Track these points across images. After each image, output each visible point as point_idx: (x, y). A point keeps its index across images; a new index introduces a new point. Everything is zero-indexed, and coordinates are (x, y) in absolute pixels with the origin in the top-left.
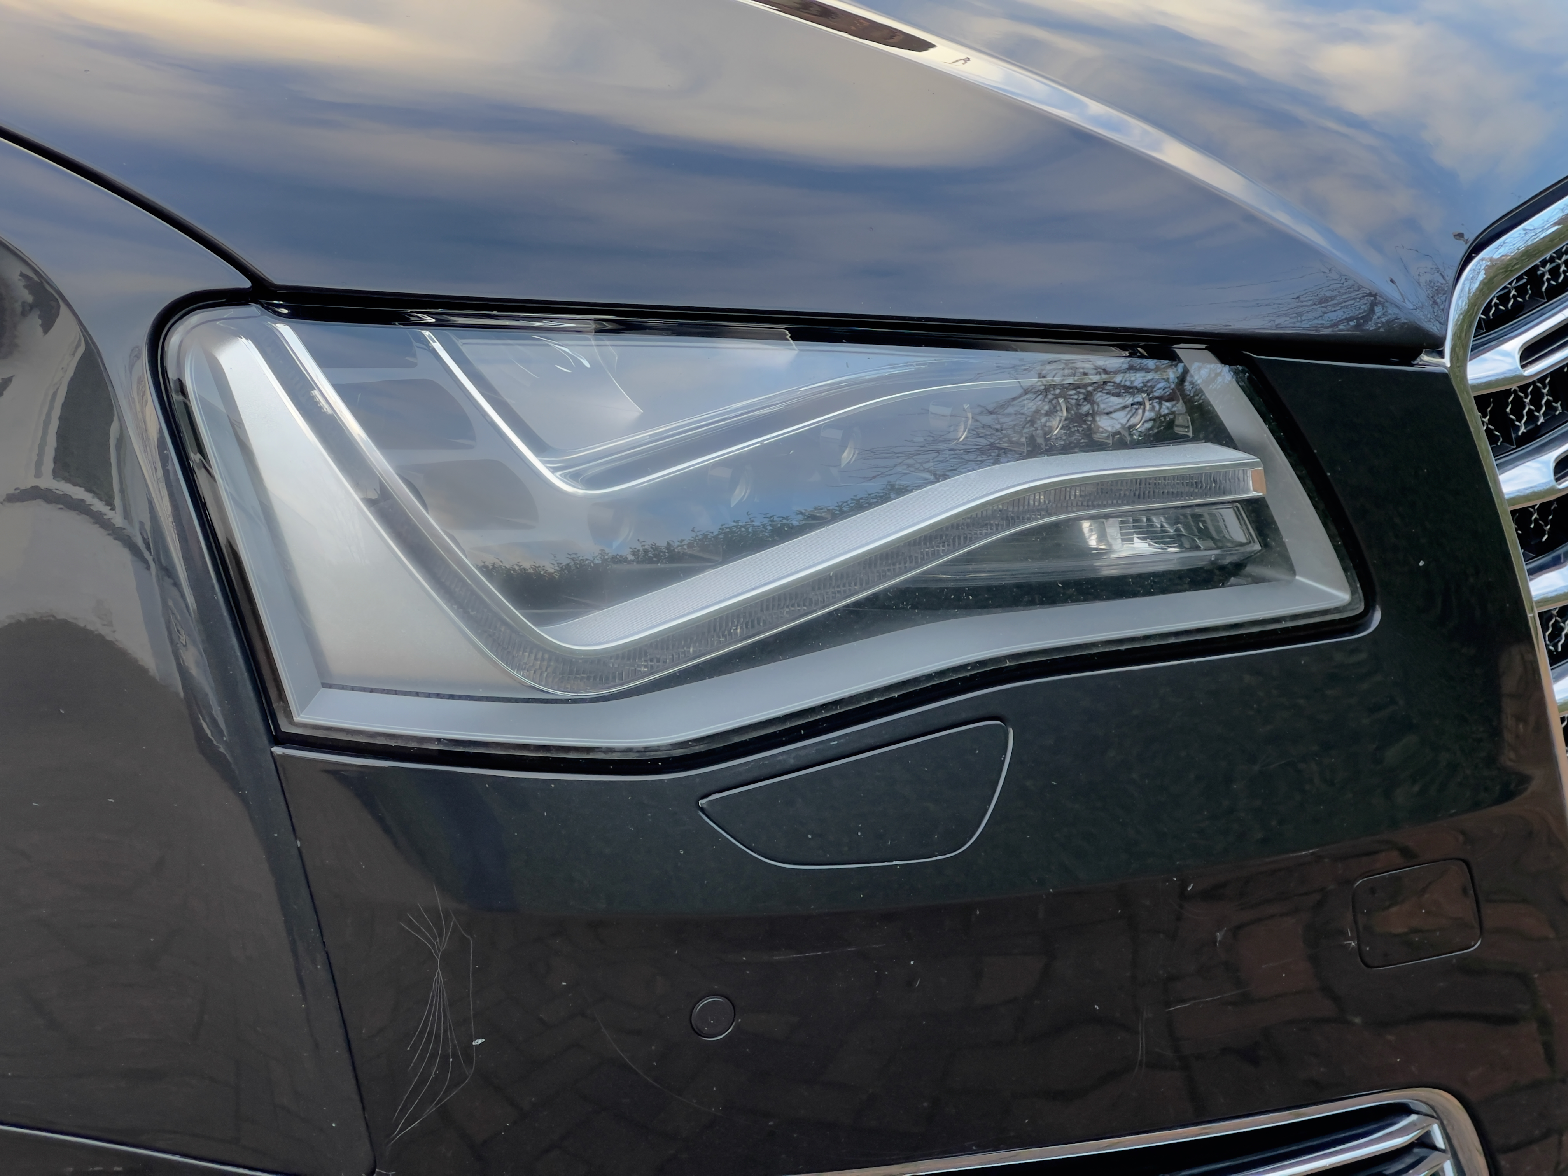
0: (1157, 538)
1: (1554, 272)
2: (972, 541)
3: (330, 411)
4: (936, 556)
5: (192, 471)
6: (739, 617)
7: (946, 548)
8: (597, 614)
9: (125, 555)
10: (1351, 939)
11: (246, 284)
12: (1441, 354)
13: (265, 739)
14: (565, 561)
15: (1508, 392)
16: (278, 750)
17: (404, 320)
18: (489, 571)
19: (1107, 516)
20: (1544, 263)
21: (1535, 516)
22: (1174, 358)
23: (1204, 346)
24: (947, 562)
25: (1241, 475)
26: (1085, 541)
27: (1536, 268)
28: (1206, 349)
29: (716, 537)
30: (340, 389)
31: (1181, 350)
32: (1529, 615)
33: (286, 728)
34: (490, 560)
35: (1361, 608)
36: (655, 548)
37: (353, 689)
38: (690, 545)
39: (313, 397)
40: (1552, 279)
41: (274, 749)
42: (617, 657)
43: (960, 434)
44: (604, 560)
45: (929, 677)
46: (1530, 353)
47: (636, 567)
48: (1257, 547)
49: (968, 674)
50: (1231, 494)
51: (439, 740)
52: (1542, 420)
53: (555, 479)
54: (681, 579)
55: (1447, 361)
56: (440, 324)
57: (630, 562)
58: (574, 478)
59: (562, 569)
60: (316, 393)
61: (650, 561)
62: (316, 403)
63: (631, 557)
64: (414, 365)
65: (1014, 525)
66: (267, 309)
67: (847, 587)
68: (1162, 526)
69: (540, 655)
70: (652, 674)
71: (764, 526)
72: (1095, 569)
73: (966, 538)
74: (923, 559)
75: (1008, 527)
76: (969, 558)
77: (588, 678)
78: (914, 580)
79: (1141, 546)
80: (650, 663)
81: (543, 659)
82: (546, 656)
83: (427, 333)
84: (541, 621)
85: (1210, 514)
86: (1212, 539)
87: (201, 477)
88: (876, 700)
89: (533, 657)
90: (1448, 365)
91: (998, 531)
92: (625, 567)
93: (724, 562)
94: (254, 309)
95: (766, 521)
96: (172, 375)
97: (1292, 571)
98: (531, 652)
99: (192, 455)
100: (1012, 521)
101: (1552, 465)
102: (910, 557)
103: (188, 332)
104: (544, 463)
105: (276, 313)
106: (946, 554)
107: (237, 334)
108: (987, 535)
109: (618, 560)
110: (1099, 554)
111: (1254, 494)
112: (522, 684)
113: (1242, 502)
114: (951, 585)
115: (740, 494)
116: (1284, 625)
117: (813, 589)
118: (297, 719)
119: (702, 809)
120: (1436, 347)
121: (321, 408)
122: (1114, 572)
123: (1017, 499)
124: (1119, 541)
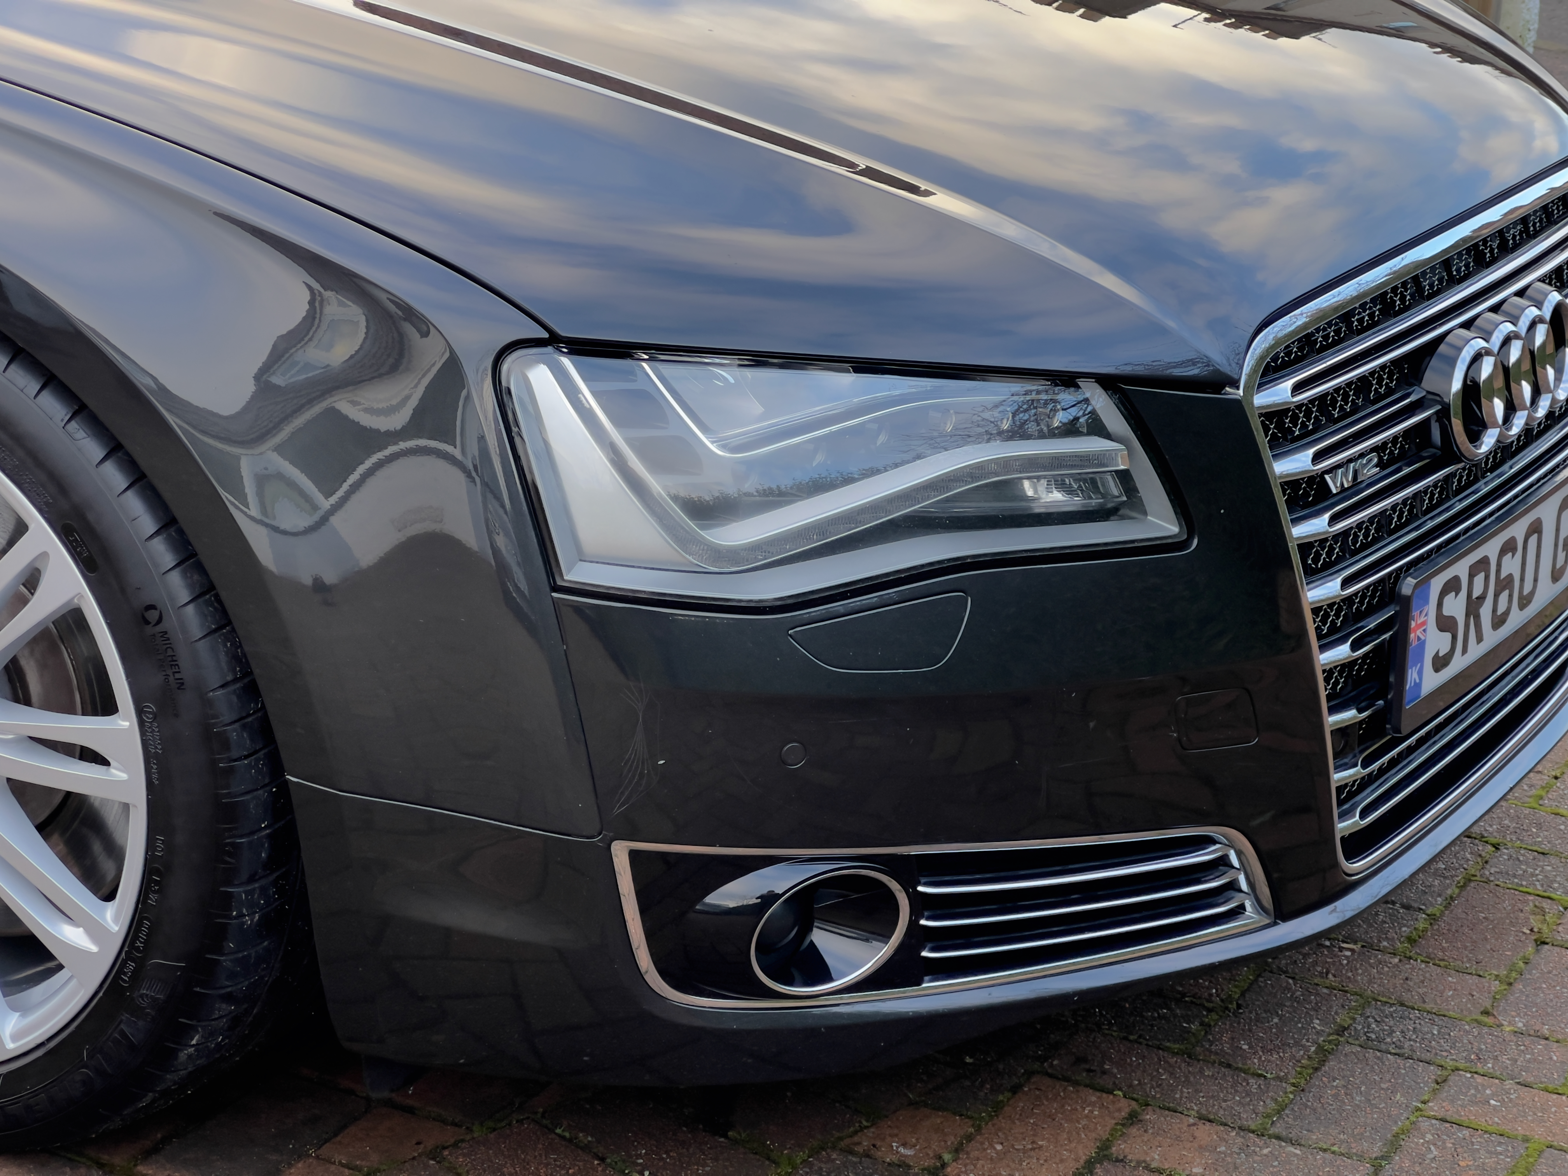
0: (1067, 491)
1: (1325, 338)
2: (951, 490)
3: (588, 406)
4: (928, 498)
5: (513, 438)
6: (815, 529)
7: (936, 493)
8: (734, 524)
9: (461, 476)
10: (1174, 732)
11: (546, 335)
12: (1238, 388)
13: (548, 589)
14: (717, 494)
15: (1288, 410)
16: (555, 595)
17: (629, 356)
18: (675, 498)
19: (1039, 478)
20: (1318, 330)
21: (1304, 485)
22: (1078, 387)
23: (1094, 380)
24: (937, 501)
25: (1114, 455)
26: (1025, 493)
27: (1312, 334)
28: (1095, 382)
29: (807, 483)
30: (594, 393)
31: (1081, 382)
32: (1290, 545)
33: (560, 583)
34: (673, 492)
35: (1185, 537)
36: (770, 489)
37: (597, 562)
38: (791, 488)
39: (579, 398)
40: (1324, 341)
41: (553, 594)
42: (745, 550)
43: (948, 426)
44: (739, 495)
45: (923, 566)
46: (1298, 388)
47: (758, 498)
48: (1125, 498)
49: (945, 565)
50: (1107, 467)
51: (644, 592)
52: (1311, 427)
53: (713, 448)
54: (782, 507)
55: (1241, 392)
56: (651, 359)
57: (755, 496)
58: (723, 447)
59: (714, 499)
60: (580, 396)
61: (767, 496)
62: (581, 402)
63: (755, 494)
64: (636, 381)
65: (977, 481)
66: (557, 349)
67: (878, 514)
68: (1070, 484)
69: (702, 547)
70: (766, 559)
71: (837, 478)
72: (1031, 508)
73: (947, 488)
74: (922, 499)
75: (973, 482)
76: (947, 500)
77: (729, 560)
78: (914, 511)
79: (1057, 496)
80: (764, 554)
81: (703, 550)
82: (706, 548)
83: (644, 365)
84: (702, 528)
85: (1101, 478)
86: (1101, 493)
87: (517, 440)
88: (891, 578)
89: (698, 548)
90: (1242, 394)
91: (966, 485)
92: (753, 499)
93: (807, 498)
94: (550, 349)
95: (838, 475)
96: (504, 384)
97: (1145, 513)
98: (696, 546)
99: (513, 428)
100: (974, 478)
101: (1311, 456)
102: (915, 498)
103: (513, 362)
104: (706, 437)
105: (561, 351)
106: (935, 497)
107: (539, 362)
108: (960, 487)
109: (748, 494)
110: (1033, 499)
111: (1122, 467)
112: (691, 562)
113: (1116, 472)
114: (937, 515)
115: (819, 458)
116: (1136, 545)
117: (858, 514)
118: (565, 578)
119: (790, 636)
120: (1235, 384)
121: (583, 404)
122: (1042, 510)
123: (980, 466)
124: (1045, 493)
